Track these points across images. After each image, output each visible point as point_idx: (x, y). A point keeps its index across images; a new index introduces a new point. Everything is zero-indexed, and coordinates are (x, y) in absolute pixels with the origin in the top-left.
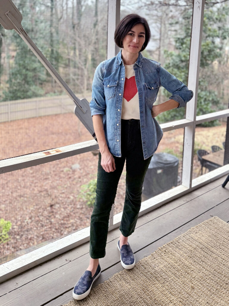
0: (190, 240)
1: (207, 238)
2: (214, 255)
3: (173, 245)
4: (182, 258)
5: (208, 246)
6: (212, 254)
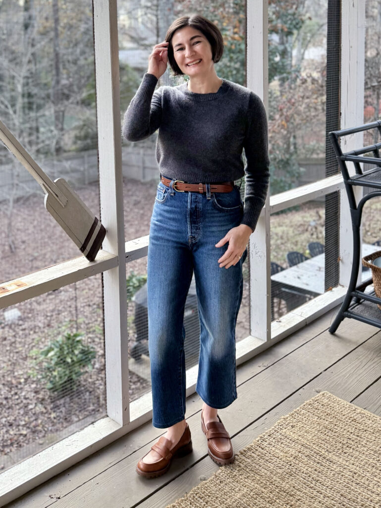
0: (283, 441)
1: (315, 435)
2: (335, 467)
3: (253, 454)
4: (274, 478)
5: (320, 450)
6: (331, 465)
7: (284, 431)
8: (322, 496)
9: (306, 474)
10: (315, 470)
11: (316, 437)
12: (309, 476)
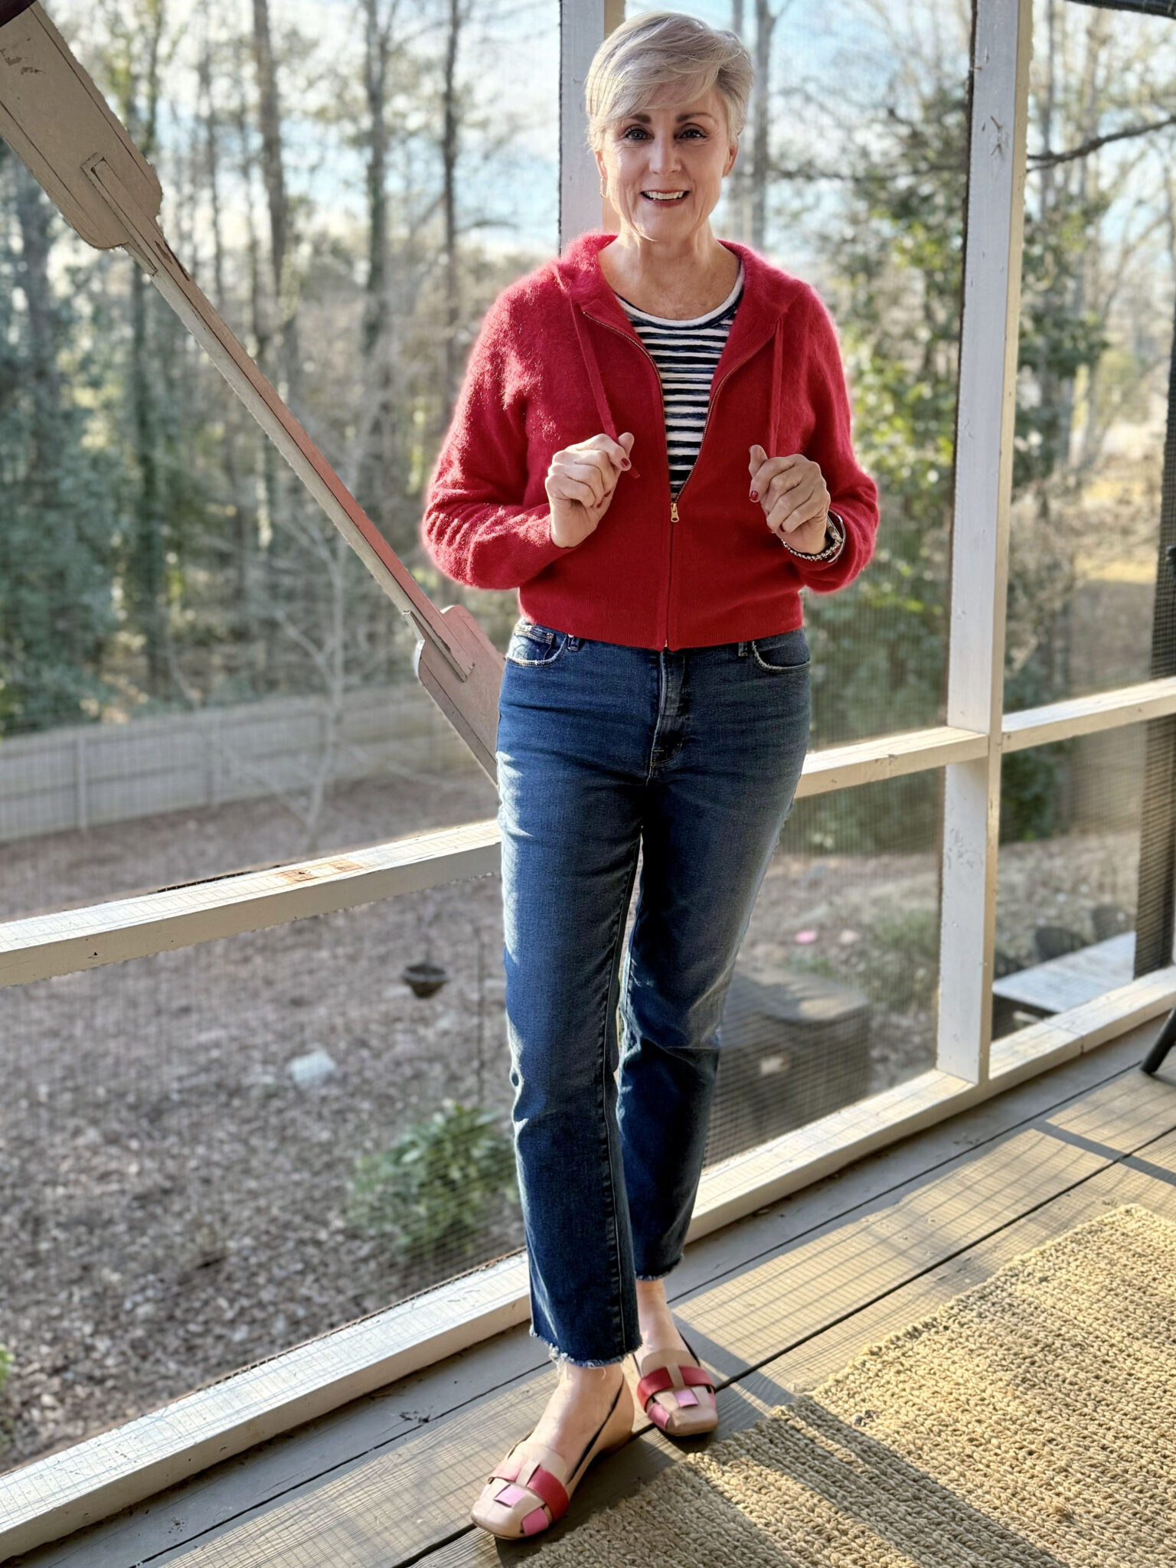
7: (1020, 1287)
8: (1110, 1435)
9: (1071, 1384)
10: (1097, 1377)
11: (1101, 1304)
12: (1080, 1390)
